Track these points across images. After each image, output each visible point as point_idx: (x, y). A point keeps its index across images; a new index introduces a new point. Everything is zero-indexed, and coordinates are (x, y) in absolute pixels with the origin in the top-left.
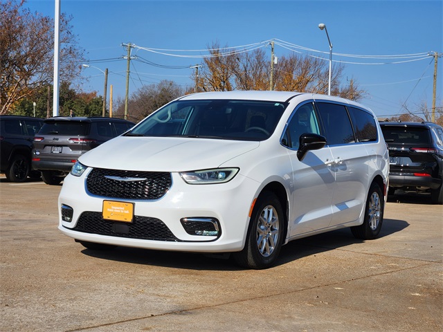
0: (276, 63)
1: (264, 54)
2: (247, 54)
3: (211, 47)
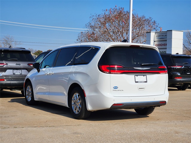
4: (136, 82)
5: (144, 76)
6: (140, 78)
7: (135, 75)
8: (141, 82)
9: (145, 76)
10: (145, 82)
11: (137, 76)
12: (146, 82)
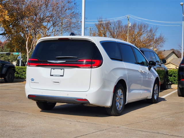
0: (130, 25)
1: (121, 22)
2: (114, 22)
3: (99, 19)
4: (51, 75)
5: (61, 69)
6: (57, 71)
7: (51, 69)
8: (56, 76)
9: (63, 70)
10: (61, 76)
11: (54, 69)
12: (63, 76)
